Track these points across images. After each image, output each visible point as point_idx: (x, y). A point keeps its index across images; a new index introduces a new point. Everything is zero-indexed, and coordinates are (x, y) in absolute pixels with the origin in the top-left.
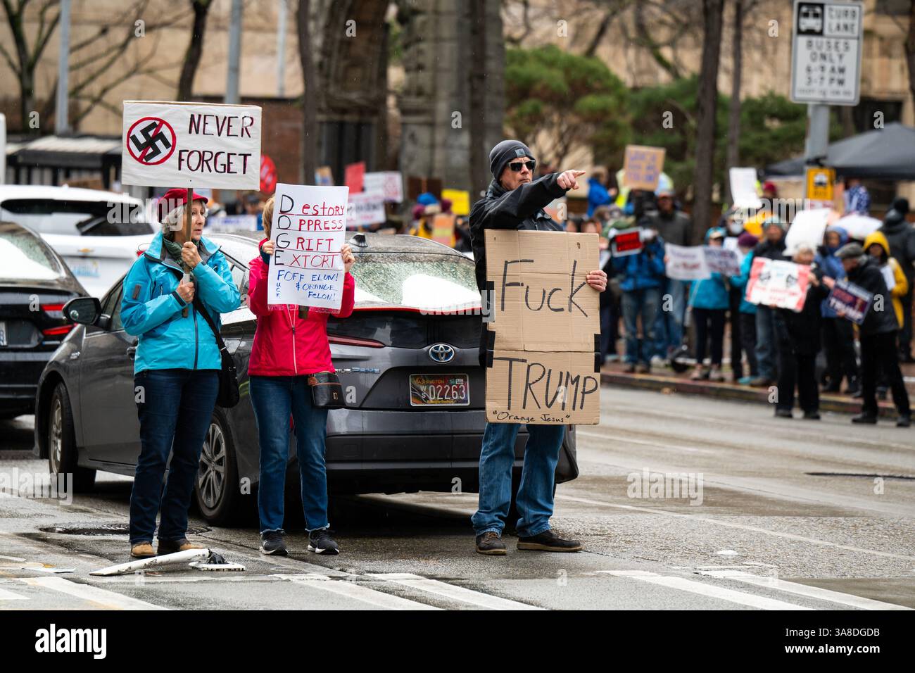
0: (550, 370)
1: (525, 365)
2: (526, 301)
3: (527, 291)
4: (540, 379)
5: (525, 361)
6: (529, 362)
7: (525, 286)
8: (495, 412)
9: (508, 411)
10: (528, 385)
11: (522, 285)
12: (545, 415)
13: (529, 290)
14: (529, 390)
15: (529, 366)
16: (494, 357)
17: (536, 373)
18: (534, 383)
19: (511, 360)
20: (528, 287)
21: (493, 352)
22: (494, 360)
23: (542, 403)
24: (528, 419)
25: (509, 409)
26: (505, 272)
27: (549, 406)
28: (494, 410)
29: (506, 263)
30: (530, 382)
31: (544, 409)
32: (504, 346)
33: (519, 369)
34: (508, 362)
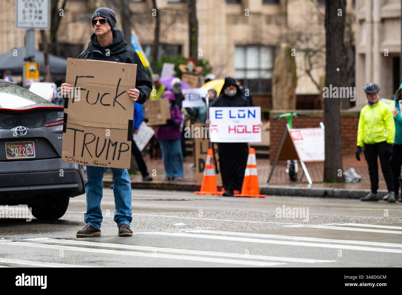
0: (98, 138)
1: (83, 134)
2: (87, 98)
3: (88, 93)
4: (92, 142)
5: (83, 131)
6: (86, 132)
7: (87, 91)
8: (66, 157)
9: (73, 157)
10: (85, 144)
11: (85, 90)
12: (95, 161)
13: (89, 93)
14: (85, 147)
15: (85, 135)
16: (67, 127)
17: (89, 138)
18: (88, 143)
19: (75, 130)
20: (88, 91)
21: (66, 125)
22: (67, 129)
23: (93, 154)
24: (85, 162)
25: (74, 156)
26: (76, 82)
27: (98, 157)
29: (77, 77)
30: (86, 143)
31: (95, 158)
32: (72, 122)
33: (80, 136)
34: (74, 131)
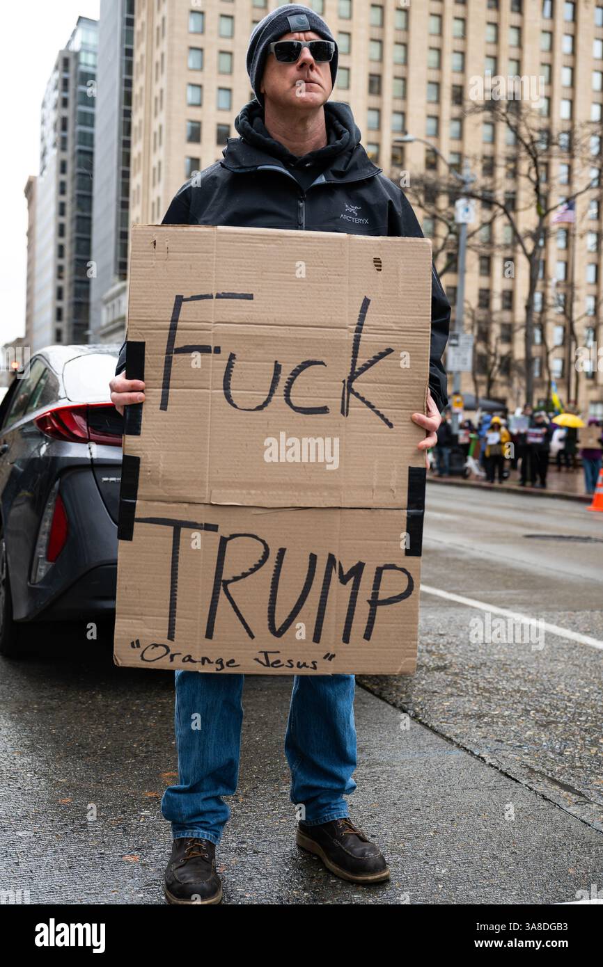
0: (282, 552)
1: (215, 538)
2: (226, 387)
3: (230, 366)
4: (253, 571)
5: (214, 528)
6: (224, 531)
7: (225, 355)
8: (136, 644)
9: (168, 643)
10: (220, 584)
11: (217, 350)
12: (266, 654)
13: (236, 363)
14: (222, 596)
15: (224, 541)
16: (138, 515)
17: (241, 556)
18: (236, 579)
19: (178, 526)
20: (232, 356)
21: (134, 505)
22: (136, 524)
23: (259, 623)
24: (220, 662)
25: (171, 636)
26: (175, 320)
27: (278, 634)
28: (134, 639)
29: (180, 300)
30: (226, 576)
31: (265, 639)
32: (159, 491)
34: (171, 529)
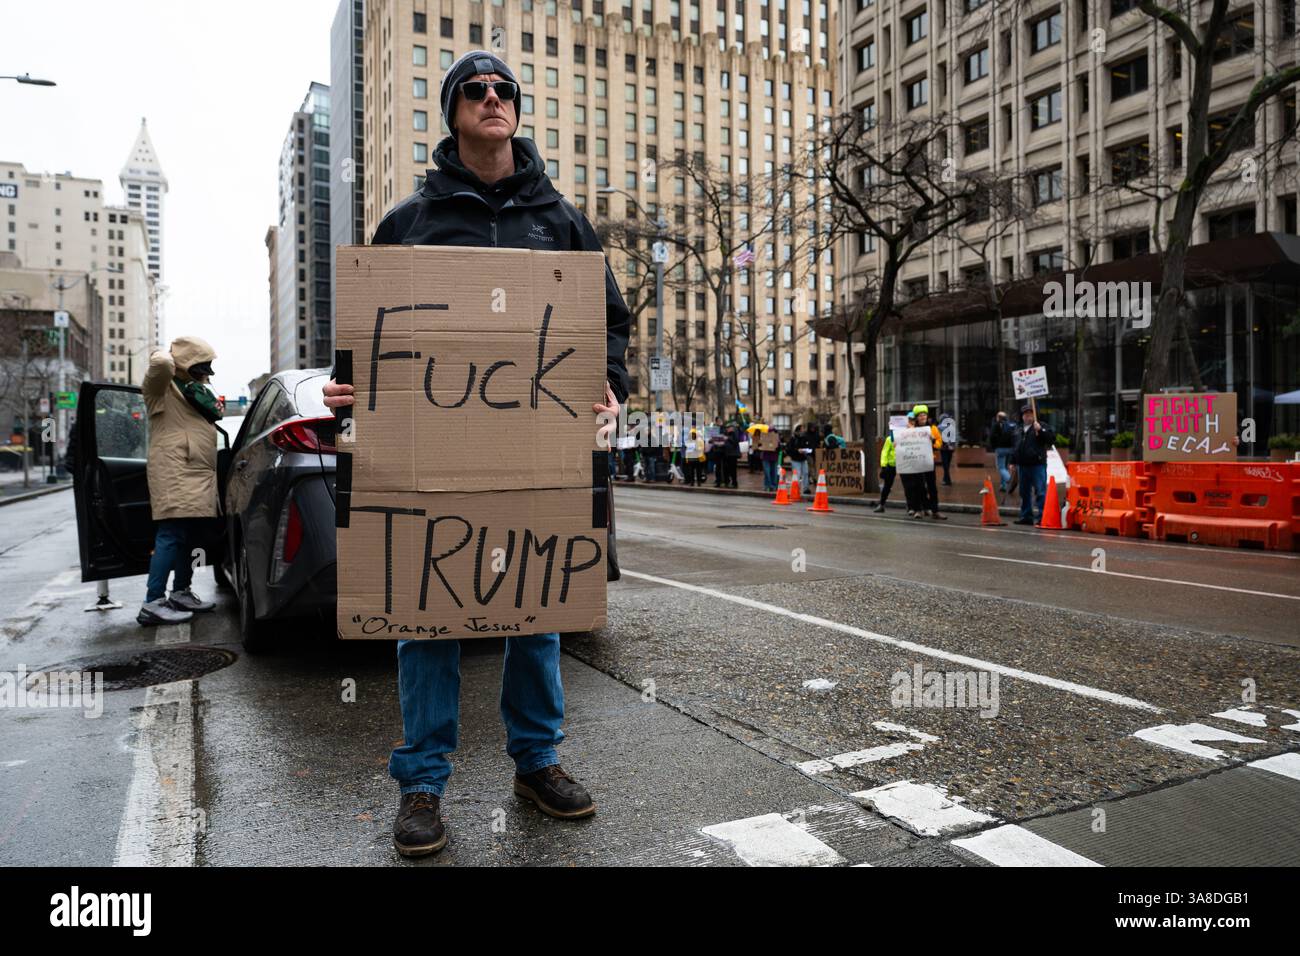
0: (484, 530)
1: (423, 521)
2: (428, 388)
3: (430, 369)
4: (458, 548)
5: (422, 513)
6: (431, 515)
7: (425, 359)
8: (357, 619)
9: (386, 616)
10: (430, 561)
11: (418, 355)
12: (474, 620)
13: (436, 366)
14: (432, 572)
15: (431, 524)
16: (353, 504)
17: (447, 536)
18: (444, 556)
19: (389, 512)
20: (432, 360)
21: (349, 495)
22: (351, 513)
23: (466, 593)
24: (433, 630)
25: (388, 610)
26: (378, 330)
27: (484, 602)
28: (355, 615)
29: (382, 312)
30: (435, 554)
31: (473, 607)
32: (373, 482)
33: (410, 530)
34: (383, 516)
